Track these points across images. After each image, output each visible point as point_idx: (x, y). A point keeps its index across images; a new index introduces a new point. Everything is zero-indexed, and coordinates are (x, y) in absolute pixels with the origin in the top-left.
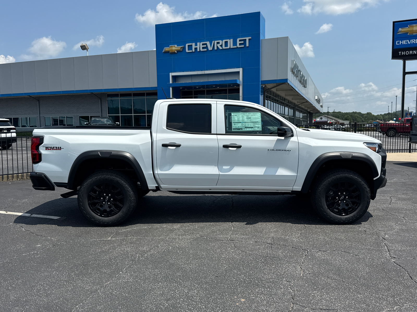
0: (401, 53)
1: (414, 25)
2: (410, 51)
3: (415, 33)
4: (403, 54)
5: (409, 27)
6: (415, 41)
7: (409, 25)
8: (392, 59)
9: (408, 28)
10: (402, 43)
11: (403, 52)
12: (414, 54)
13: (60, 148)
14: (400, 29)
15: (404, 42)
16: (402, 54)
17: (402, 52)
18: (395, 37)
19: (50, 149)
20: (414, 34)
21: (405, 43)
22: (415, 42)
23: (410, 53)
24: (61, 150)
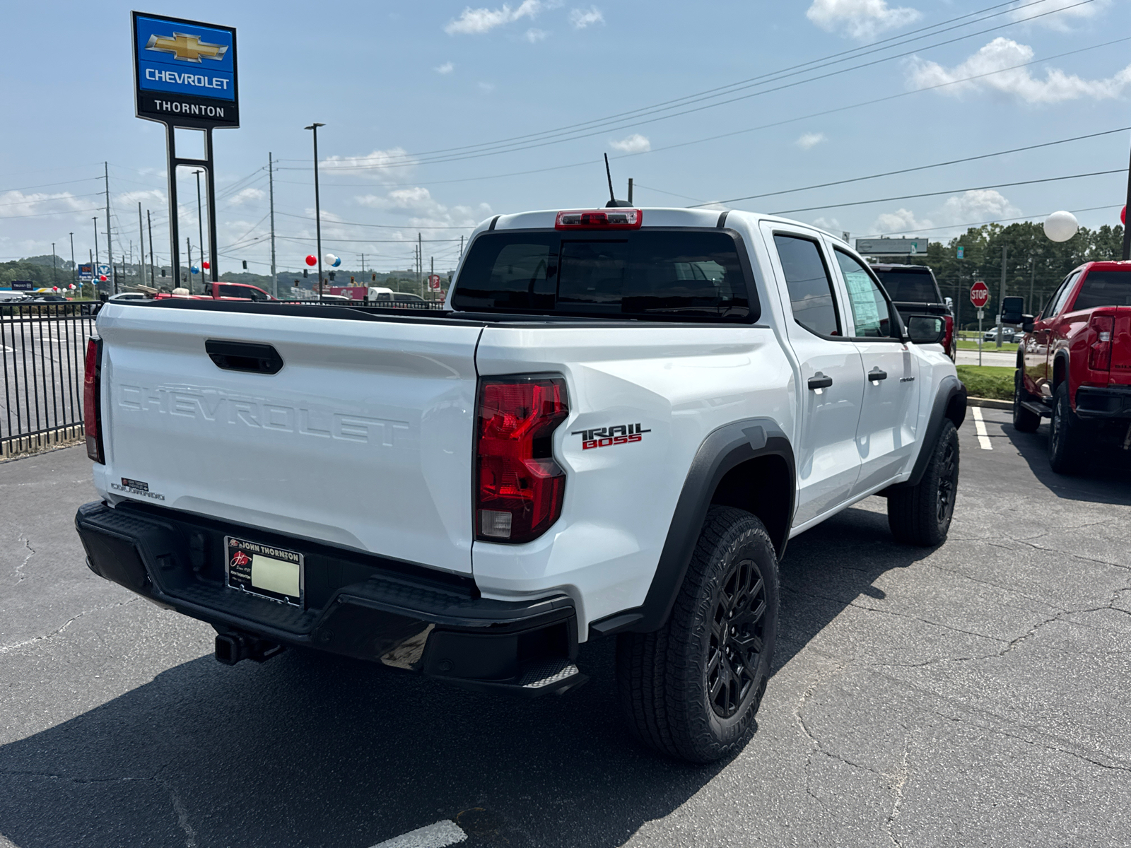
0: (161, 105)
1: (187, 35)
2: (184, 105)
3: (190, 58)
4: (167, 108)
5: (175, 38)
6: (192, 79)
7: (176, 34)
8: (137, 117)
9: (173, 39)
10: (160, 78)
11: (167, 104)
12: (193, 112)
13: (633, 433)
14: (153, 38)
15: (166, 76)
16: (164, 109)
17: (164, 103)
18: (141, 56)
19: (601, 445)
20: (189, 60)
21: (170, 79)
22: (194, 81)
23: (184, 108)
24: (640, 439)
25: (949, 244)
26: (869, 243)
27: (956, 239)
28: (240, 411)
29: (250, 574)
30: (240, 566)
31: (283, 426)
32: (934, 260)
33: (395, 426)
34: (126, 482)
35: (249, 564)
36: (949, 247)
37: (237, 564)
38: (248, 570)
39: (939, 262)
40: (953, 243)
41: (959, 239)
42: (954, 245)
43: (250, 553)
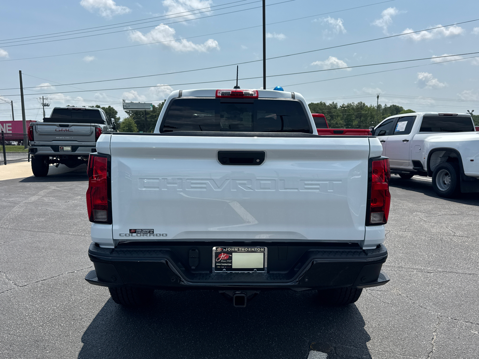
25: (158, 106)
26: (128, 104)
27: (160, 104)
28: (239, 184)
29: (231, 263)
30: (223, 260)
31: (269, 188)
32: (153, 112)
33: (334, 182)
34: (132, 231)
35: (231, 258)
36: (158, 107)
37: (221, 260)
38: (230, 261)
39: (155, 113)
40: (159, 105)
41: (161, 103)
42: (160, 106)
43: (231, 253)
